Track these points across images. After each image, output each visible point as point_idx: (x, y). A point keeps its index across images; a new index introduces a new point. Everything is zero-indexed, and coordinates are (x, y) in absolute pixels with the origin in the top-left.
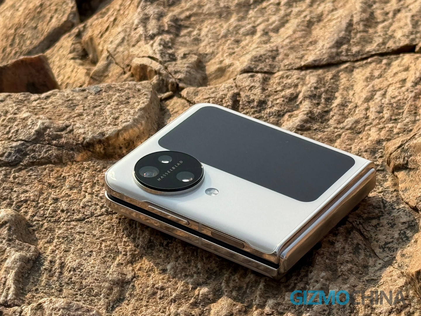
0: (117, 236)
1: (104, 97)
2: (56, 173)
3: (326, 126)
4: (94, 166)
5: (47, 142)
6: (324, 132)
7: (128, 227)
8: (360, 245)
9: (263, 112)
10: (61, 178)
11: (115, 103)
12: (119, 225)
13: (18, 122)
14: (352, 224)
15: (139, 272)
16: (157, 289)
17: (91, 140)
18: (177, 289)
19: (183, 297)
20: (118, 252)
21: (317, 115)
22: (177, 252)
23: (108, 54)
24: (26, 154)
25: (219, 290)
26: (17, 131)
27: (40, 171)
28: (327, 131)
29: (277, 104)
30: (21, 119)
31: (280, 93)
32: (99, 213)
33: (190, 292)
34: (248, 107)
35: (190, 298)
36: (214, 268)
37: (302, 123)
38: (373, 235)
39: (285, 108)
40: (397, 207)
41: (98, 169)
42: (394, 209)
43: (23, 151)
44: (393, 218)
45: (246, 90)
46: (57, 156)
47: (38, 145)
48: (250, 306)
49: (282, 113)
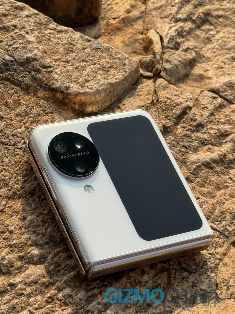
0: (17, 172)
1: (97, 56)
2: (17, 96)
3: (226, 173)
4: (46, 107)
5: (29, 70)
6: (220, 177)
7: (29, 169)
8: (161, 286)
9: (195, 133)
10: (18, 102)
11: (99, 66)
12: (24, 164)
13: (23, 42)
14: (170, 266)
15: (8, 209)
16: (8, 230)
17: (57, 87)
18: (20, 238)
19: (19, 248)
20: (6, 185)
21: (227, 160)
22: (44, 210)
23: (145, 10)
24: (8, 70)
25: (45, 258)
26: (17, 48)
27: (8, 89)
28: (222, 178)
29: (210, 133)
30: (27, 40)
31: (220, 124)
32: (19, 147)
33: (26, 247)
34: (188, 123)
35: (22, 251)
36: (57, 238)
37: (210, 161)
38: (176, 284)
39: (211, 140)
40: (209, 274)
41: (47, 112)
42: (206, 273)
43: (9, 66)
44: (199, 280)
45: (200, 107)
46: (27, 85)
47: (21, 68)
48: (53, 284)
49: (206, 142)
